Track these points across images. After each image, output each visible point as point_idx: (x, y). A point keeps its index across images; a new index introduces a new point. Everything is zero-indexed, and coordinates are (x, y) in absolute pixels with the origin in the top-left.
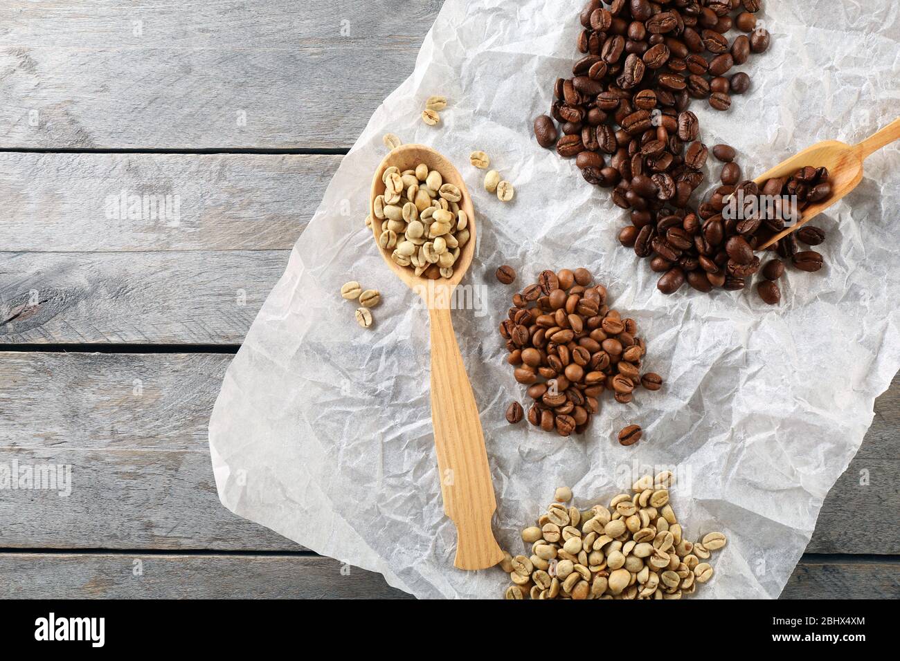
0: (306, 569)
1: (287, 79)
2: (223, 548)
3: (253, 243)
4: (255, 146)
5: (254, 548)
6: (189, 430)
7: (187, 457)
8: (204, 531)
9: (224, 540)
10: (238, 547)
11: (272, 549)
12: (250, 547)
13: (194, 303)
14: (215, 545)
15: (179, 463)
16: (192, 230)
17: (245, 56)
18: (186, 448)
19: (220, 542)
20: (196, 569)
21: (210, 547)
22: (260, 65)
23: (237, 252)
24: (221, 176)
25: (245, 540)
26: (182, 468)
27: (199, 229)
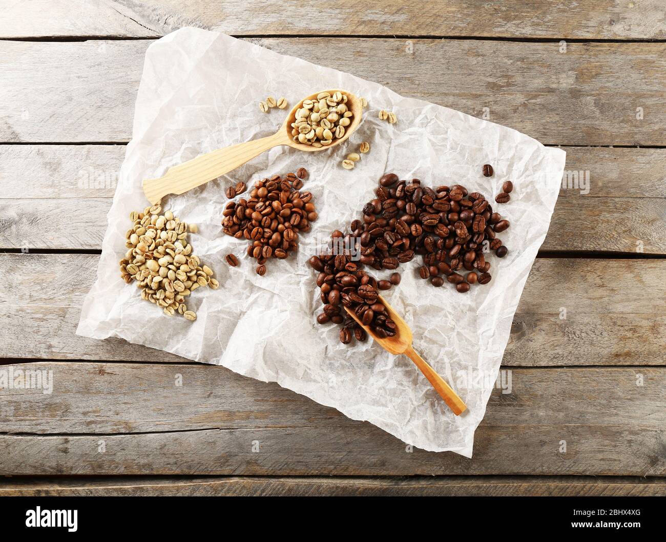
0: (133, 371)
1: (124, 103)
2: (89, 359)
3: (104, 194)
4: (107, 140)
5: (105, 359)
6: (71, 295)
7: (70, 310)
8: (79, 349)
9: (90, 355)
10: (97, 358)
11: (115, 360)
12: (104, 358)
13: (73, 226)
14: (85, 358)
15: (66, 313)
16: (72, 187)
17: (102, 91)
18: (69, 305)
19: (87, 356)
20: (75, 370)
21: (82, 358)
22: (109, 96)
23: (96, 199)
24: (87, 157)
25: (101, 355)
26: (67, 316)
27: (75, 186)
